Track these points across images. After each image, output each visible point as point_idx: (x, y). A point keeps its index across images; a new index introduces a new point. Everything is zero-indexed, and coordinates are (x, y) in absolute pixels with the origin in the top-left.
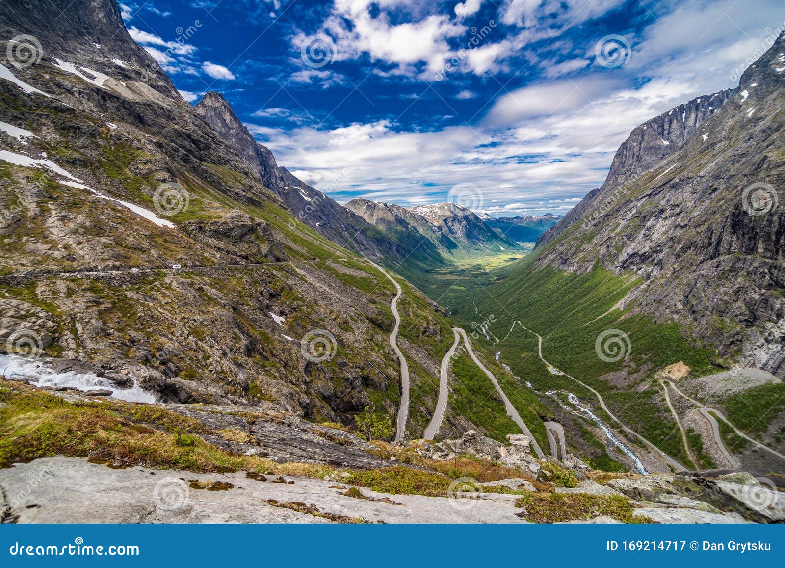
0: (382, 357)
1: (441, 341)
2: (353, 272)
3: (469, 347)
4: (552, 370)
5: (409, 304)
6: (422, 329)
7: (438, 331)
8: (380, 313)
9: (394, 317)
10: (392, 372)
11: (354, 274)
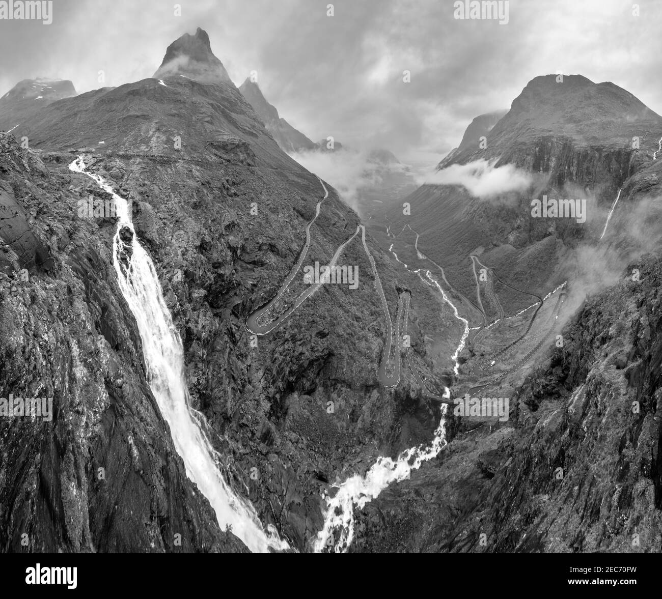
0: (292, 236)
1: (344, 232)
2: (299, 180)
3: (364, 238)
4: (420, 256)
5: (330, 205)
6: (333, 222)
7: (345, 225)
8: (304, 207)
9: (315, 212)
10: (295, 246)
11: (299, 181)
